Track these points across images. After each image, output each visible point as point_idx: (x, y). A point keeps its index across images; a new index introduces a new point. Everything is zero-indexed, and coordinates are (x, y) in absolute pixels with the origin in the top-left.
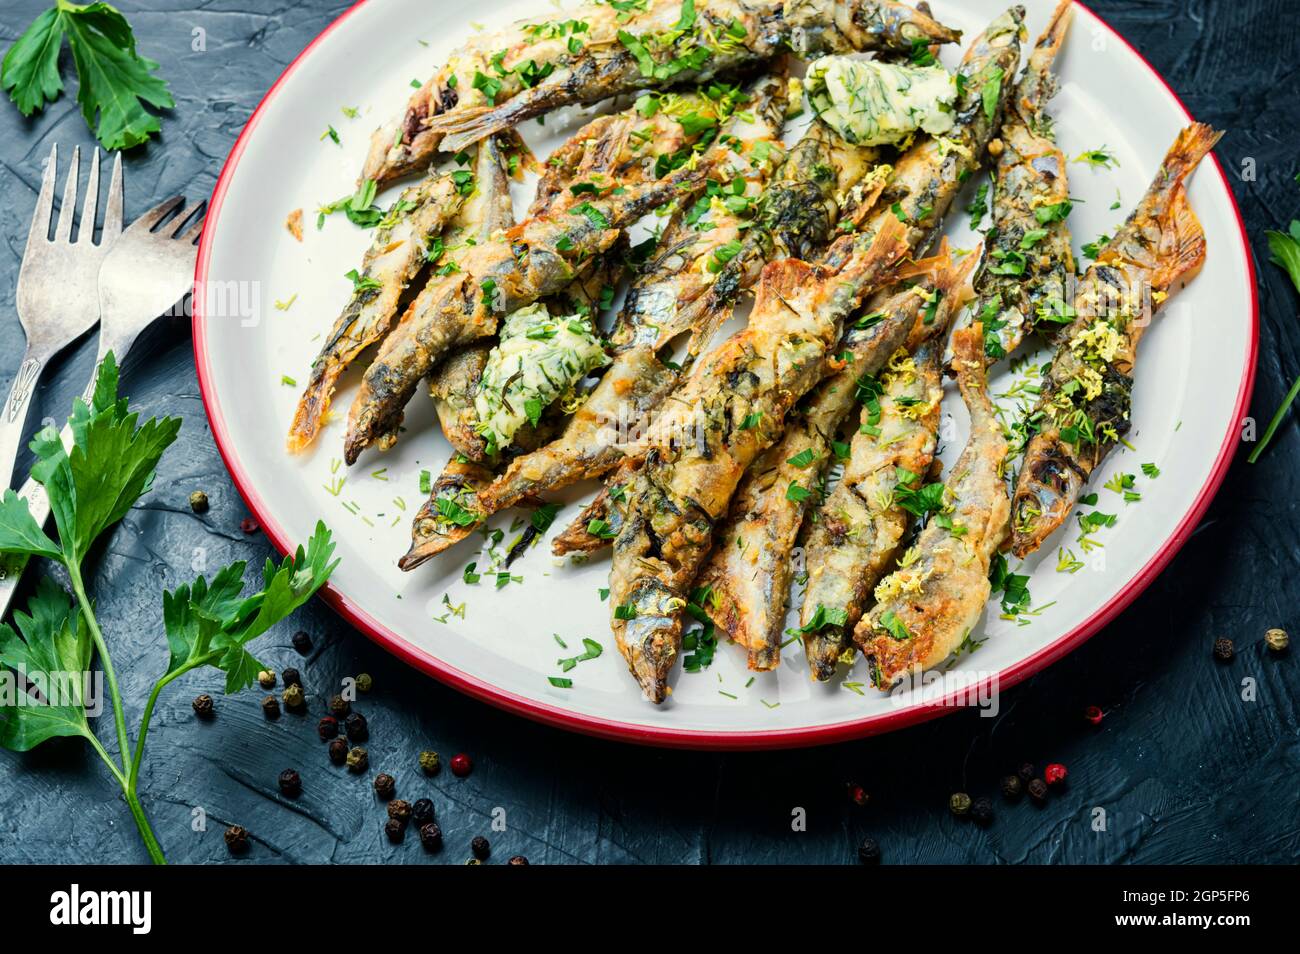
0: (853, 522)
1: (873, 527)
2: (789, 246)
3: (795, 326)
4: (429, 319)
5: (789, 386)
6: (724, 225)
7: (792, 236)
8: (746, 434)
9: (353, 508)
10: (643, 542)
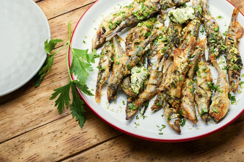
0: (202, 93)
1: (206, 93)
2: (174, 46)
3: (182, 60)
4: (118, 73)
5: (184, 72)
6: (161, 44)
7: (175, 43)
8: (180, 82)
9: (112, 110)
10: (168, 105)
